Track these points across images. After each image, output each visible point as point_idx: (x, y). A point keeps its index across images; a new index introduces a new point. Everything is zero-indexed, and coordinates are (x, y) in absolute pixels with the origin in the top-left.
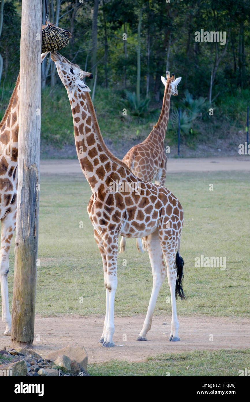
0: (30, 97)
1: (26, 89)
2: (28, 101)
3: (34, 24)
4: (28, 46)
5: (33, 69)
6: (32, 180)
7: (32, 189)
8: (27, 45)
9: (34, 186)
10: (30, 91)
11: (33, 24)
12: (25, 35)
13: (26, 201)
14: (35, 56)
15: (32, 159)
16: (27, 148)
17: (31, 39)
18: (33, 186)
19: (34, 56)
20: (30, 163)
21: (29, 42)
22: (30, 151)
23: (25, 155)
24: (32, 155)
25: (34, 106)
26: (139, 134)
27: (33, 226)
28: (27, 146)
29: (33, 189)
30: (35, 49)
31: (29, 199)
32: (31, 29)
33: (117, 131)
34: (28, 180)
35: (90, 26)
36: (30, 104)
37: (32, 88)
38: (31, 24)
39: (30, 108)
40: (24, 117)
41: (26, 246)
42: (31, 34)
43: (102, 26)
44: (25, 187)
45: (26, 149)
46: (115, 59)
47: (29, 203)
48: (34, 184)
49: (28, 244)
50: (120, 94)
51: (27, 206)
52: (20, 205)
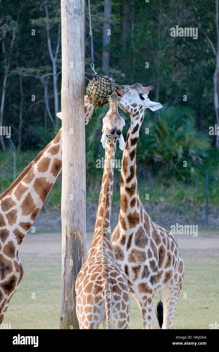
0: (71, 155)
1: (67, 147)
2: (69, 160)
3: (74, 75)
4: (68, 99)
5: (74, 125)
6: (76, 247)
7: (76, 258)
8: (67, 98)
9: (79, 254)
10: (71, 149)
11: (72, 74)
12: (65, 87)
13: (69, 271)
14: (76, 110)
15: (75, 224)
16: (70, 212)
17: (71, 91)
18: (77, 254)
19: (74, 110)
20: (73, 228)
21: (69, 95)
22: (72, 215)
23: (68, 220)
24: (75, 219)
25: (76, 166)
28: (69, 209)
29: (78, 257)
30: (76, 102)
31: (73, 269)
32: (71, 81)
34: (72, 247)
36: (72, 163)
37: (73, 145)
38: (71, 75)
39: (71, 168)
40: (65, 177)
41: (70, 321)
42: (71, 86)
44: (69, 255)
45: (68, 213)
47: (73, 273)
48: (79, 251)
49: (72, 318)
51: (71, 277)
52: (64, 275)
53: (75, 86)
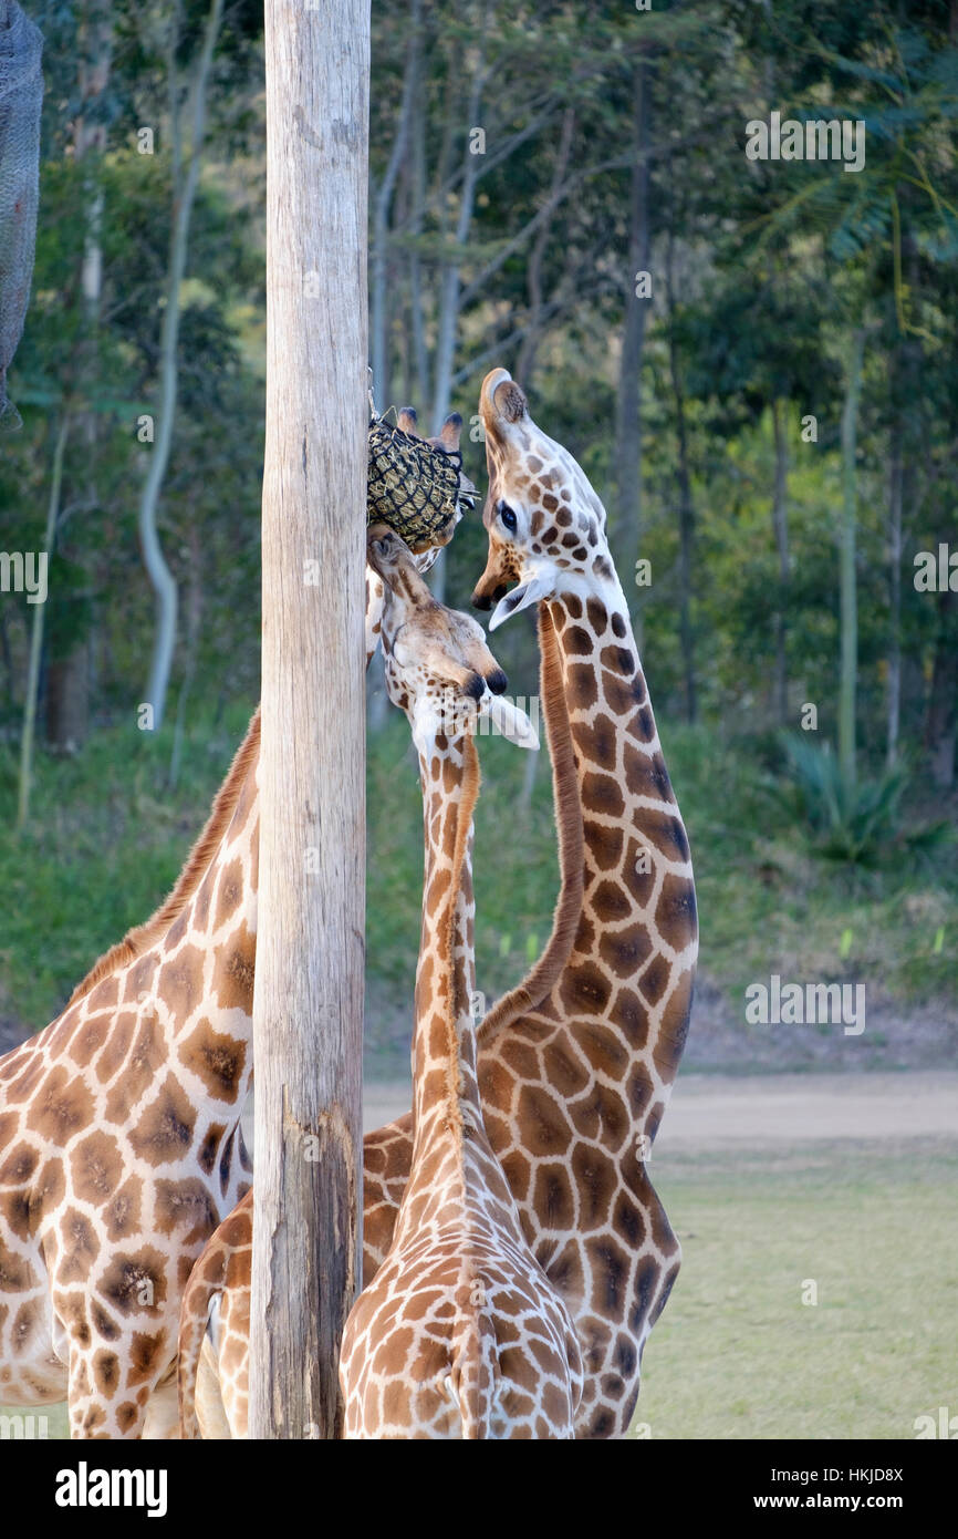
0: (310, 771)
1: (290, 736)
2: (302, 795)
3: (330, 415)
4: (301, 523)
5: (326, 637)
6: (325, 1187)
7: (324, 1234)
8: (294, 518)
9: (336, 1217)
10: (313, 747)
11: (323, 414)
12: (287, 471)
13: (293, 1294)
14: (335, 571)
15: (322, 1081)
16: (301, 1029)
17: (315, 489)
18: (331, 1218)
19: (328, 574)
20: (314, 1101)
21: (306, 506)
22: (311, 1043)
23: (290, 1063)
24: (325, 1063)
25: (331, 821)
26: (852, 947)
27: (331, 1416)
28: (297, 1017)
29: (331, 1230)
30: (337, 537)
31: (311, 1284)
32: (315, 441)
33: (742, 936)
34: (307, 1186)
35: (606, 420)
36: (314, 809)
37: (322, 729)
38: (316, 415)
39: (310, 830)
40: (282, 873)
42: (315, 466)
43: (663, 418)
44: (292, 1221)
45: (292, 1032)
46: (731, 579)
47: (311, 1301)
48: (336, 1205)
50: (758, 751)
51: (301, 1319)
52: (268, 1312)
53: (332, 466)
